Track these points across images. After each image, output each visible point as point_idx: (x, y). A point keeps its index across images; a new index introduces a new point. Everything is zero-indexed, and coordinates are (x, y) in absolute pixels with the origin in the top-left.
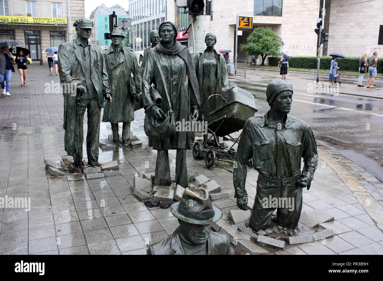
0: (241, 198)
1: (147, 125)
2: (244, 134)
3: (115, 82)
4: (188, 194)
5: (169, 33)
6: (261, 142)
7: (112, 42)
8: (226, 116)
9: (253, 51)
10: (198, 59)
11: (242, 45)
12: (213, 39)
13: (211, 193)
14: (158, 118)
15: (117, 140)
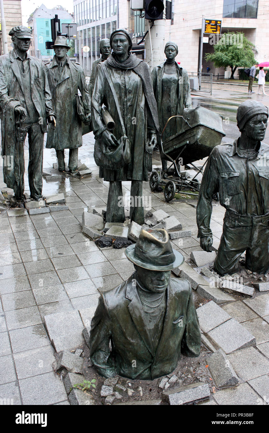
0: (205, 238)
1: (98, 153)
2: (210, 165)
3: (60, 101)
4: (146, 236)
5: (122, 44)
6: (230, 174)
7: (55, 54)
8: (188, 142)
9: (221, 61)
10: (156, 74)
11: (208, 55)
12: (174, 49)
13: (171, 231)
14: (110, 145)
15: (63, 169)
